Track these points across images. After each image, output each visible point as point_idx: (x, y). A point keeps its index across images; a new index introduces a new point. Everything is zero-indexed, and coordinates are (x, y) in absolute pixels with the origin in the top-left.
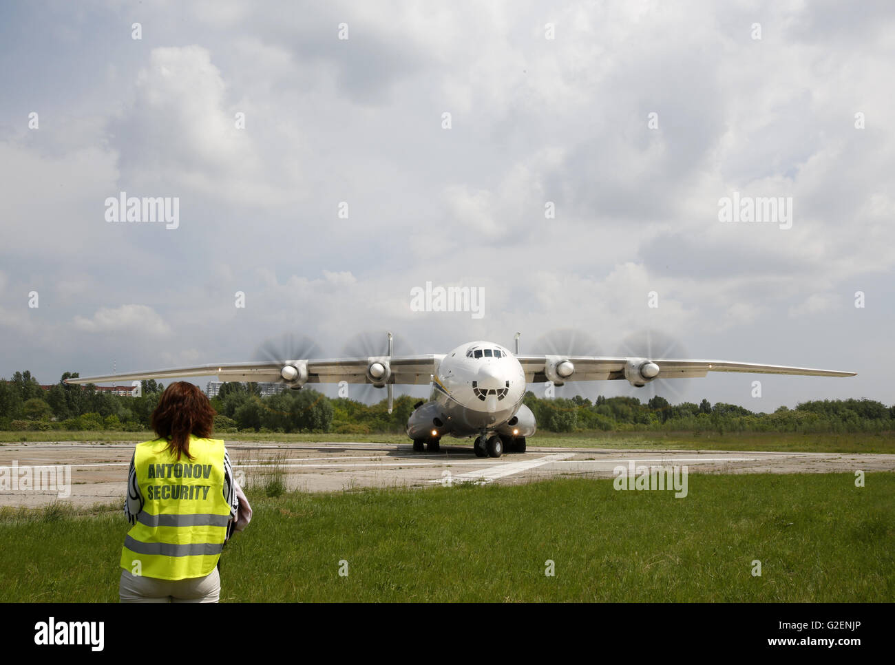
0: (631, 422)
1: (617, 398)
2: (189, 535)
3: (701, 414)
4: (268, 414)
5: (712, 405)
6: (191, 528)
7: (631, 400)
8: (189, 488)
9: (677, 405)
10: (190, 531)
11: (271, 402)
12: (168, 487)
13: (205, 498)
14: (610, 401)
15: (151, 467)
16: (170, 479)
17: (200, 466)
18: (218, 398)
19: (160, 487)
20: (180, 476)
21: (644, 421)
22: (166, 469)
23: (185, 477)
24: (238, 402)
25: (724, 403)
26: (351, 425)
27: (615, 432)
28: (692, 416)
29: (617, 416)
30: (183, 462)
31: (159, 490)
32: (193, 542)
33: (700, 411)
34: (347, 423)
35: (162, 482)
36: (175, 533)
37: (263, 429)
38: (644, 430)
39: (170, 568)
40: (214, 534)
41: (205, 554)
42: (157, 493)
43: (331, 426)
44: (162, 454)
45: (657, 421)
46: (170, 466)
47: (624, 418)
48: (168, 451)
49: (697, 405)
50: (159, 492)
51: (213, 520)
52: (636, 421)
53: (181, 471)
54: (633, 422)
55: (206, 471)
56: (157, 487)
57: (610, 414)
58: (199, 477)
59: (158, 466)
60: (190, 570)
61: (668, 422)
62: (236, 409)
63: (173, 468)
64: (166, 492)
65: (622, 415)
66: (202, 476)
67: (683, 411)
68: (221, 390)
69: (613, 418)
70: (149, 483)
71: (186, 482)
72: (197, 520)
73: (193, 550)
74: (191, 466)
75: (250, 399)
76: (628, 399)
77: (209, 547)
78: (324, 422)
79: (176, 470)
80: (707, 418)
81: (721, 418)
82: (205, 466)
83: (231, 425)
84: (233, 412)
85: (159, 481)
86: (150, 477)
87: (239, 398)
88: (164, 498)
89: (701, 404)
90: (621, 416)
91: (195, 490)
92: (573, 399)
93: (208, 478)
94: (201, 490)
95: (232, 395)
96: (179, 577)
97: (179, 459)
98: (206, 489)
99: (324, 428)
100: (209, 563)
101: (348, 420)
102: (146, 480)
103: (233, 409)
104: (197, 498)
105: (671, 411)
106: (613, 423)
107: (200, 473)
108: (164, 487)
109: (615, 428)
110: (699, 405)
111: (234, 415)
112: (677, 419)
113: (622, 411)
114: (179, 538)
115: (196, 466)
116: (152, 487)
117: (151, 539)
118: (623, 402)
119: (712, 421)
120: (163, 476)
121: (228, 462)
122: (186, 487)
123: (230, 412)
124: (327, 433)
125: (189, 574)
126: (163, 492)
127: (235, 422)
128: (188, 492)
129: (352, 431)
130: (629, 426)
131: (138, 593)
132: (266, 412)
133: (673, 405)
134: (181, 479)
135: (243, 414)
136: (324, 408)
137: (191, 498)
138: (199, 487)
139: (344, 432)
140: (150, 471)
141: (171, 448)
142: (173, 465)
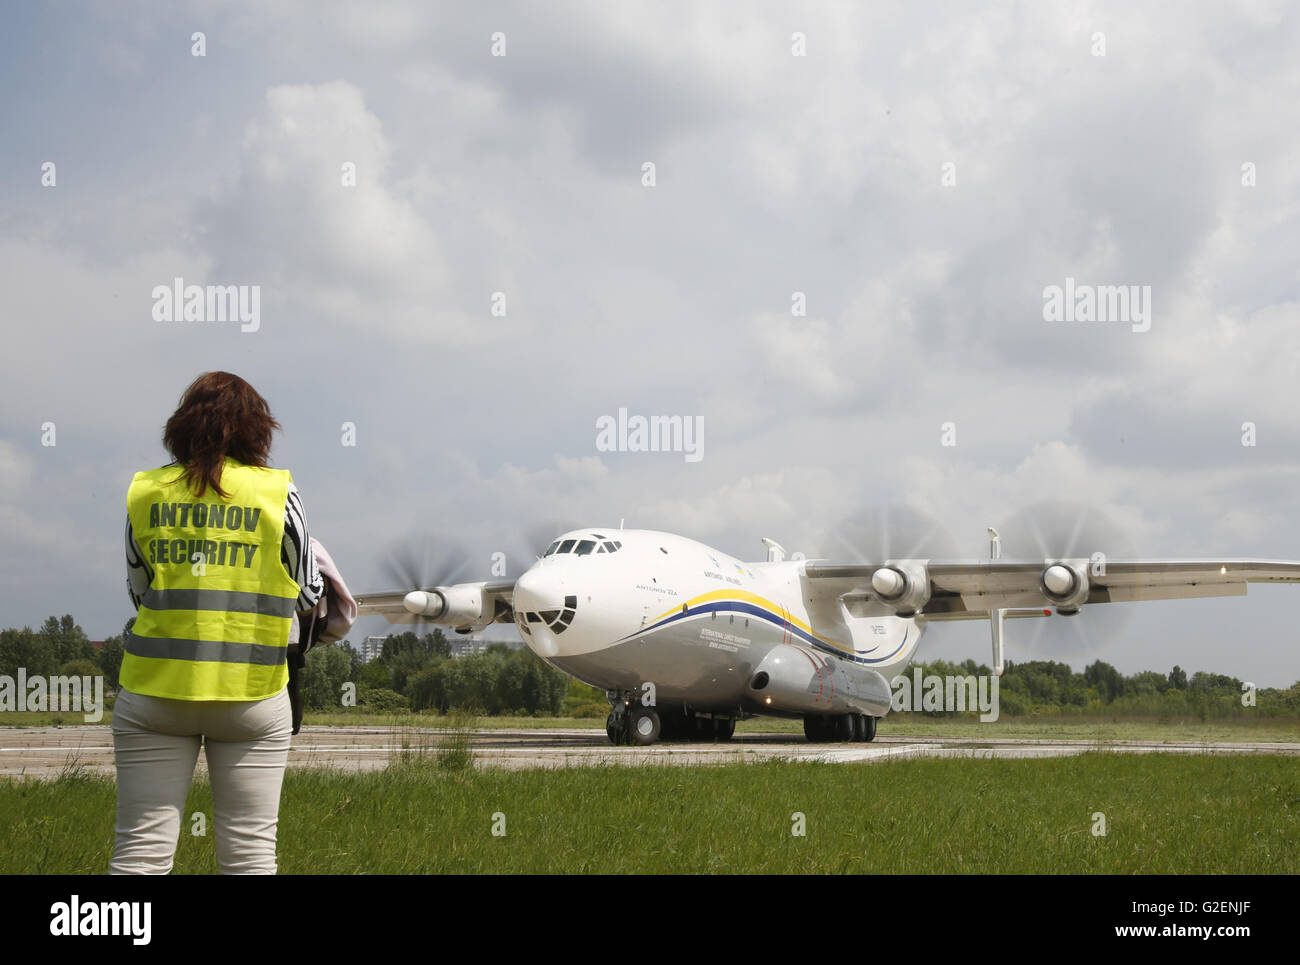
0: (1055, 703)
1: (1033, 663)
2: (219, 627)
3: (1170, 690)
4: (461, 685)
5: (1189, 677)
6: (222, 614)
7: (1057, 667)
8: (219, 544)
9: (1131, 676)
10: (221, 620)
11: (466, 666)
12: (183, 543)
13: (248, 564)
14: (1022, 668)
15: (155, 508)
16: (185, 529)
17: (239, 510)
18: (379, 662)
19: (167, 542)
20: (203, 524)
21: (1078, 701)
22: (179, 512)
23: (211, 525)
24: (413, 667)
25: (1208, 672)
26: (597, 705)
27: (1029, 718)
28: (1157, 694)
29: (1032, 693)
30: (209, 501)
31: (166, 546)
32: (228, 640)
33: (1168, 686)
34: (590, 701)
35: (171, 534)
36: (194, 619)
37: (452, 710)
38: (1075, 715)
39: (186, 681)
40: (268, 629)
41: (251, 663)
42: (162, 551)
43: (564, 707)
44: (173, 487)
45: (1099, 701)
46: (186, 508)
47: (1044, 696)
48: (184, 483)
49: (1163, 677)
50: (166, 551)
51: (266, 605)
52: (1063, 701)
53: (204, 516)
54: (1059, 702)
55: (252, 518)
56: (162, 542)
57: (1021, 690)
58: (236, 527)
59: (165, 506)
60: (222, 686)
61: (1117, 702)
62: (409, 678)
63: (191, 511)
64: (179, 553)
65: (1042, 691)
66: (243, 526)
67: (1141, 686)
68: (385, 648)
69: (1027, 697)
70: (152, 536)
71: (212, 534)
72: (233, 602)
73: (227, 652)
74: (222, 508)
75: (432, 662)
76: (1051, 664)
77: (258, 651)
78: (554, 699)
79: (196, 516)
80: (1180, 696)
81: (1203, 696)
82: (248, 510)
83: (401, 704)
84: (404, 682)
85: (165, 532)
86: (152, 526)
87: (414, 661)
88: (175, 561)
89: (1172, 675)
90: (1041, 694)
91: (229, 550)
92: (963, 665)
93: (253, 530)
94: (241, 551)
95: (403, 656)
96: (200, 695)
97: (201, 494)
98: (251, 549)
99: (553, 709)
100: (260, 679)
101: (593, 698)
102: (148, 532)
103: (404, 678)
104: (233, 563)
105: (1122, 687)
106: (1027, 704)
107: (239, 520)
108: (174, 543)
109: (1030, 711)
110: (1168, 675)
111: (405, 689)
112: (1130, 697)
113: (1042, 686)
114: (200, 629)
115: (232, 509)
116: (153, 542)
117: (154, 630)
118: (1043, 671)
119: (1189, 700)
120: (173, 523)
121: (294, 508)
122: (213, 544)
123: (399, 684)
124: (558, 717)
125: (220, 693)
126: (174, 551)
127: (407, 700)
128: (217, 552)
129: (598, 713)
130: (1053, 708)
131: (140, 724)
132: (457, 683)
133: (1124, 676)
134: (205, 531)
135: (419, 686)
136: (553, 678)
137: (222, 562)
138: (236, 545)
139: (586, 715)
140: (152, 516)
141: (188, 479)
142: (190, 506)
